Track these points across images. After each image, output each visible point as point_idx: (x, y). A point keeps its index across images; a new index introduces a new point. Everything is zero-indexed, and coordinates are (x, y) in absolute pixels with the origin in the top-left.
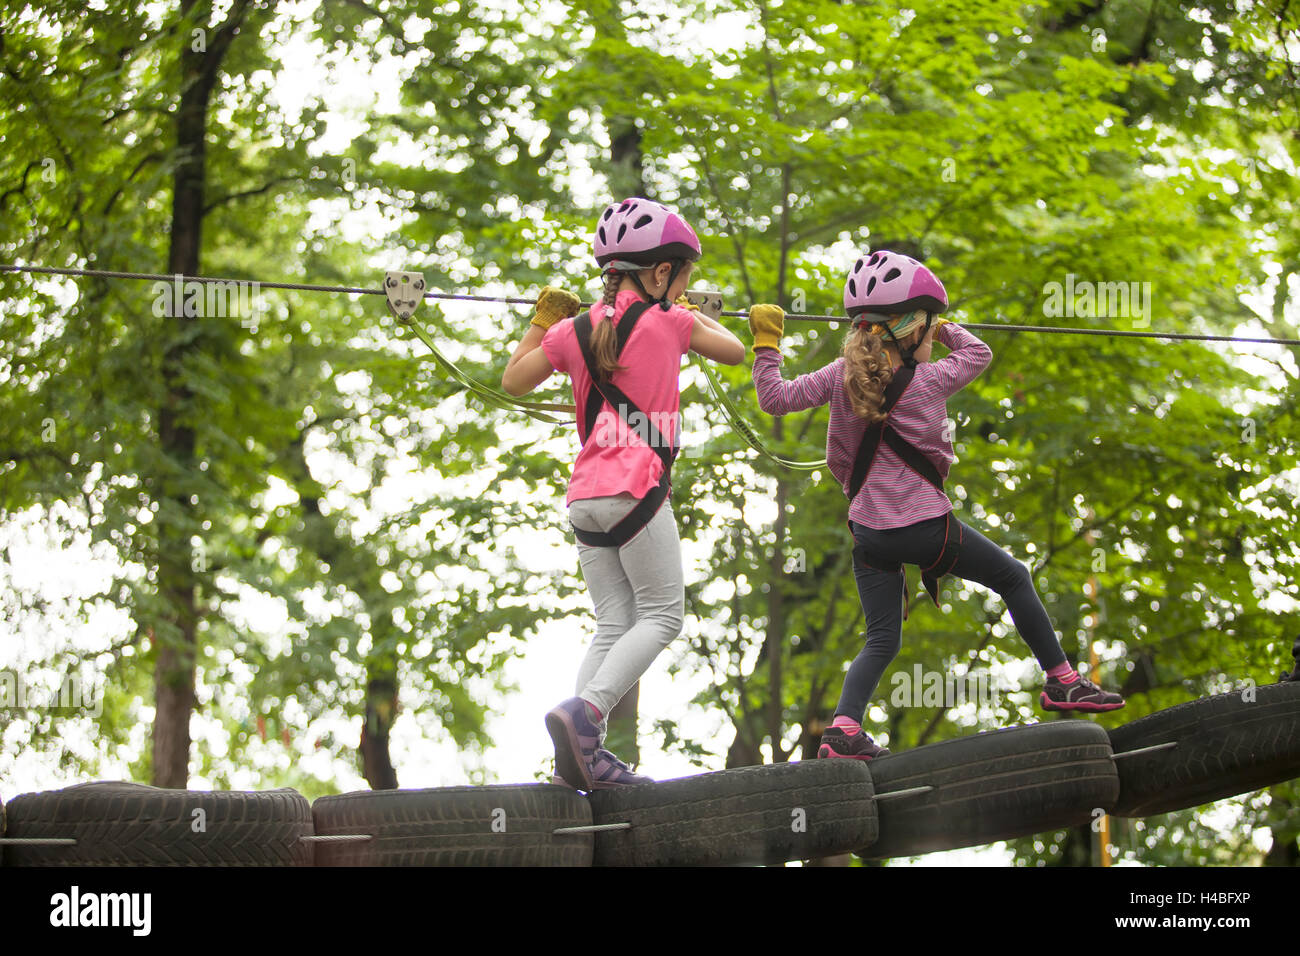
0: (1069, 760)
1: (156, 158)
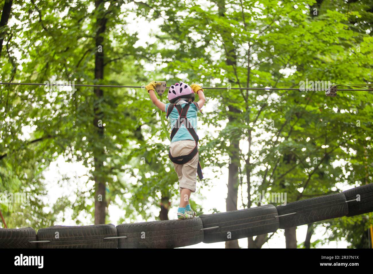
0: (261, 220)
1: (90, 50)
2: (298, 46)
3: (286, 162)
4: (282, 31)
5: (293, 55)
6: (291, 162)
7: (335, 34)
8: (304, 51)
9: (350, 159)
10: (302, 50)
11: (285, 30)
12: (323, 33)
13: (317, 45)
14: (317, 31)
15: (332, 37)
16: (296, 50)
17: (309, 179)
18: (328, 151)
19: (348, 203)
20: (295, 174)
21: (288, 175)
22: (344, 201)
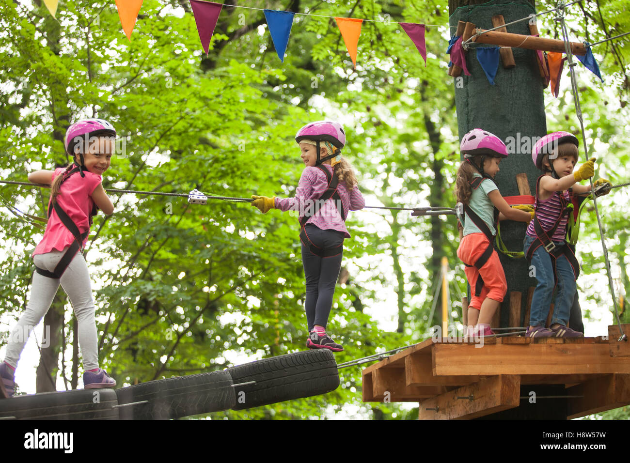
2: (175, 118)
3: (141, 311)
4: (153, 90)
5: (165, 132)
6: (151, 312)
7: (239, 102)
8: (184, 127)
9: (249, 313)
10: (181, 125)
11: (158, 89)
12: (219, 99)
13: (207, 119)
14: (209, 95)
15: (232, 108)
16: (171, 124)
17: (178, 342)
18: (213, 298)
19: (235, 387)
20: (156, 332)
21: (145, 332)
22: (229, 383)
